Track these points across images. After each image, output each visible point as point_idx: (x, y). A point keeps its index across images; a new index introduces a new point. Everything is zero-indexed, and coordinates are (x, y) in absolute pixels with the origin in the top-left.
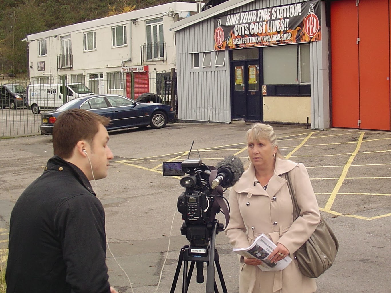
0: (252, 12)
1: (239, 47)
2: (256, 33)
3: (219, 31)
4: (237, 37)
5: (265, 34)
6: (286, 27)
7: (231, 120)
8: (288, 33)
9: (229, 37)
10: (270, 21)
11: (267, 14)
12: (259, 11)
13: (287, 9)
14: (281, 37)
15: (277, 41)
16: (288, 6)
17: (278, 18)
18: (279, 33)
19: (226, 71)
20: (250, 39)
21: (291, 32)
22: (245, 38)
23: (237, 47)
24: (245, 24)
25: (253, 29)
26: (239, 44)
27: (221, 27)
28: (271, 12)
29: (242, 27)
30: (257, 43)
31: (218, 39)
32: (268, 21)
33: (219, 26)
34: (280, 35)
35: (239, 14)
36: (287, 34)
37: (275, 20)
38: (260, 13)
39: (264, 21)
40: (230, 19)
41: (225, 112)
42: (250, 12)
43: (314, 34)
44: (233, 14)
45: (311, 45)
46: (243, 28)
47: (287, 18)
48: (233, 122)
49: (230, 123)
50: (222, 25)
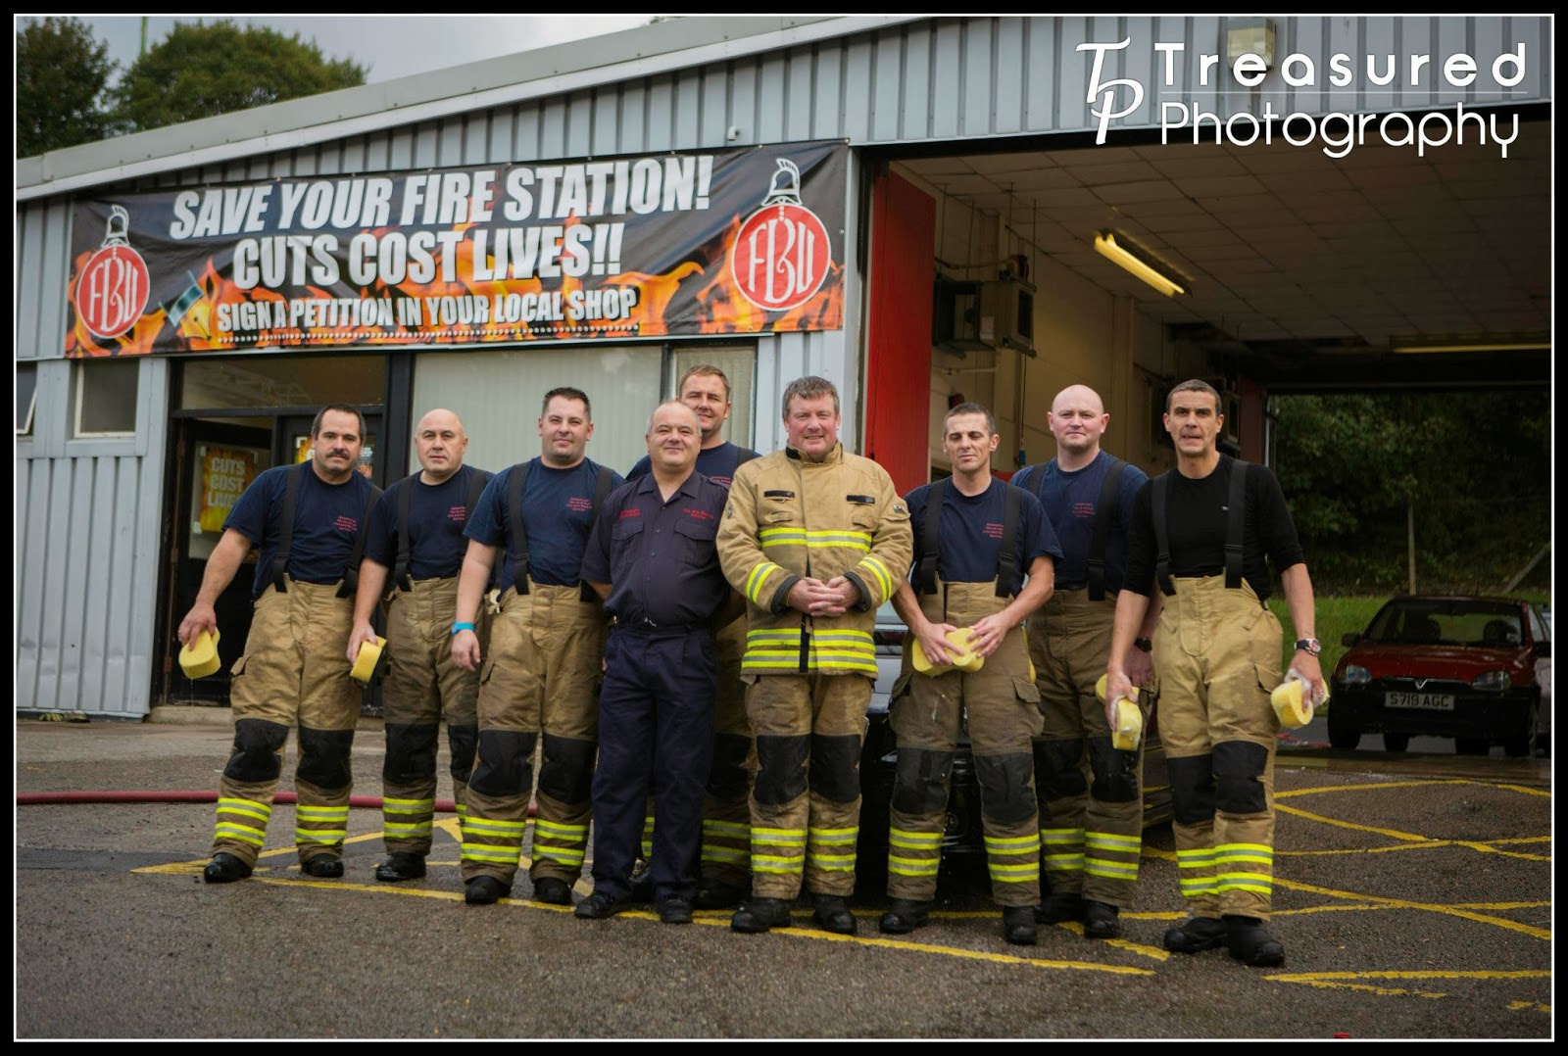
0: (358, 184)
1: (252, 344)
2: (387, 278)
3: (114, 266)
4: (247, 296)
5: (454, 288)
6: (606, 261)
7: (154, 702)
8: (616, 287)
9: (185, 294)
10: (491, 227)
11: (469, 196)
12: (413, 182)
13: (610, 179)
14: (564, 306)
15: (532, 324)
16: (622, 166)
17: (545, 212)
18: (551, 285)
19: (145, 461)
20: (340, 307)
21: (638, 284)
22: (310, 302)
23: (239, 345)
24: (315, 233)
25: (375, 259)
26: (256, 332)
27: (126, 245)
28: (499, 187)
29: (289, 251)
30: (384, 328)
31: (99, 302)
32: (482, 225)
33: (114, 241)
34: (556, 295)
35: (267, 190)
36: (612, 292)
37: (525, 224)
38: (422, 190)
39: (449, 227)
40: (196, 211)
41: (116, 663)
42: (343, 184)
43: (795, 298)
44: (224, 185)
45: (766, 349)
46: (300, 255)
47: (608, 218)
48: (166, 712)
49: (146, 718)
50: (134, 239)
